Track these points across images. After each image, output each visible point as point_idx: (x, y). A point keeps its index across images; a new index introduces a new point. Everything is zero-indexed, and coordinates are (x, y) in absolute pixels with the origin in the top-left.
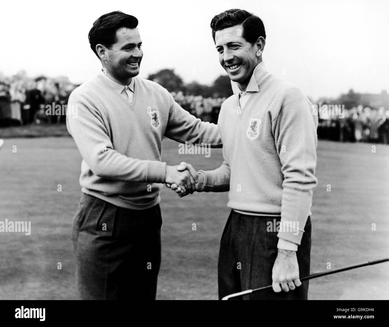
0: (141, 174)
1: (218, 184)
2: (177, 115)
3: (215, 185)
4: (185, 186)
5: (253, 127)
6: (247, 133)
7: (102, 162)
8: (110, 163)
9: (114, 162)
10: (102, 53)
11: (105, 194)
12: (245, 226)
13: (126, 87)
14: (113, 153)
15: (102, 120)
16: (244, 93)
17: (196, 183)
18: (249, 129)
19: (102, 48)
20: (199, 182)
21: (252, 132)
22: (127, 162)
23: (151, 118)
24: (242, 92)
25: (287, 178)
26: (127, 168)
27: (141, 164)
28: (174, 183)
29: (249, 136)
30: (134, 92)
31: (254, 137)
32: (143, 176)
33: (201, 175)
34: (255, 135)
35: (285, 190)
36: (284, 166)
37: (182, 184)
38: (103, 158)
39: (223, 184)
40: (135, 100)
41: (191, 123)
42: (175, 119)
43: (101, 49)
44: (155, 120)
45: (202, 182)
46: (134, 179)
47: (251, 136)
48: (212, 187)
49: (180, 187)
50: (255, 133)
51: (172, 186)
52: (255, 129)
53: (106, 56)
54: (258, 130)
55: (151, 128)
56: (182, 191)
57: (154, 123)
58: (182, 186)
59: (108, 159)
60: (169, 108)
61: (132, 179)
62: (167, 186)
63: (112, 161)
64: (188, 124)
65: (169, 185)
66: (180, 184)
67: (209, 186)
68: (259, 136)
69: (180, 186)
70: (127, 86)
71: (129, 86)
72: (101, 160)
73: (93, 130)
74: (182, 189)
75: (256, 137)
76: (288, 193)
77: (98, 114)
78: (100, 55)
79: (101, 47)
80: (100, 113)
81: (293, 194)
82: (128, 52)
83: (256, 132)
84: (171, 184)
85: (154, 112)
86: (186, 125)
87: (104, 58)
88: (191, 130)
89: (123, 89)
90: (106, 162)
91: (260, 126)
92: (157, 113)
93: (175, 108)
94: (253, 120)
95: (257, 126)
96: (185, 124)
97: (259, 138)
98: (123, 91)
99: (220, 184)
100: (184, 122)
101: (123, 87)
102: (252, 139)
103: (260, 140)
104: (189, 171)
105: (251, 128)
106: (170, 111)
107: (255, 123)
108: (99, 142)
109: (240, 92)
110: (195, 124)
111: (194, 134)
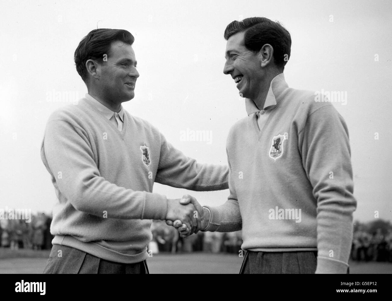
0: (137, 206)
1: (226, 222)
2: (170, 153)
3: (222, 223)
4: (190, 223)
5: (277, 145)
6: (270, 153)
7: (88, 191)
8: (99, 192)
9: (104, 191)
10: (94, 70)
11: (83, 239)
12: (270, 266)
13: (116, 113)
14: (102, 181)
15: (89, 143)
16: (261, 111)
17: (202, 220)
18: (272, 149)
19: (95, 64)
20: (204, 218)
21: (275, 151)
22: (119, 191)
23: (142, 153)
24: (259, 111)
25: (322, 199)
26: (120, 199)
27: (136, 195)
28: (177, 219)
29: (272, 156)
30: (123, 122)
31: (277, 156)
32: (139, 209)
33: (206, 210)
34: (279, 153)
35: (321, 214)
36: (315, 188)
37: (188, 221)
38: (90, 185)
39: (231, 222)
40: (125, 130)
41: (187, 162)
42: (168, 159)
43: (93, 66)
44: (146, 157)
45: (208, 219)
46: (127, 213)
47: (274, 156)
48: (219, 226)
49: (185, 224)
50: (278, 152)
51: (175, 223)
52: (278, 147)
53: (98, 73)
54: (282, 147)
55: (142, 165)
56: (188, 229)
57: (145, 159)
58: (187, 222)
59: (96, 187)
60: (160, 146)
61: (124, 213)
62: (168, 224)
63: (102, 189)
64: (184, 163)
65: (170, 222)
66: (184, 220)
67: (215, 223)
68: (284, 154)
69: (185, 222)
70: (118, 113)
71: (119, 113)
72: (86, 187)
73: (78, 152)
74: (187, 227)
75: (281, 156)
76: (325, 217)
77: (84, 135)
78: (91, 72)
79: (93, 64)
80: (88, 135)
81: (333, 218)
82: (125, 69)
83: (280, 150)
84: (173, 221)
85: (145, 147)
86: (182, 165)
87: (95, 75)
88: (188, 169)
89: (113, 114)
90: (93, 190)
91: (284, 142)
92: (148, 149)
93: (168, 146)
94: (275, 138)
95: (281, 143)
96: (181, 163)
97: (284, 157)
98: (112, 117)
99: (228, 222)
100: (180, 161)
101: (112, 113)
102: (275, 159)
103: (285, 158)
104: (193, 204)
105: (274, 147)
106: (161, 150)
107: (278, 140)
108: (85, 167)
109: (257, 110)
110: (192, 163)
111: (191, 174)
